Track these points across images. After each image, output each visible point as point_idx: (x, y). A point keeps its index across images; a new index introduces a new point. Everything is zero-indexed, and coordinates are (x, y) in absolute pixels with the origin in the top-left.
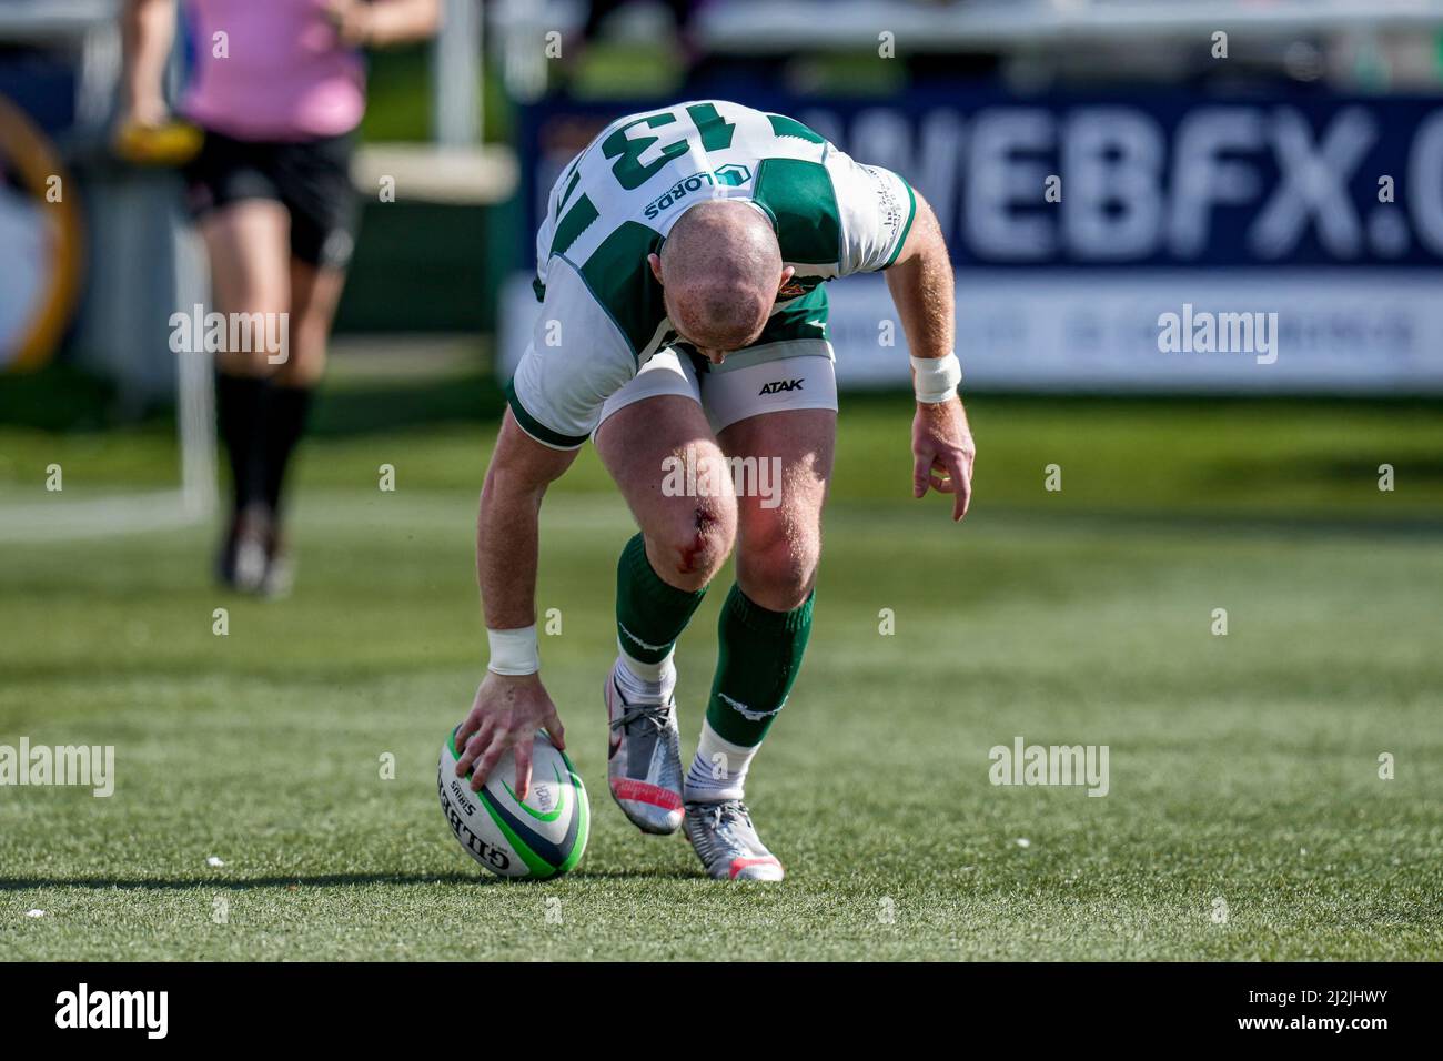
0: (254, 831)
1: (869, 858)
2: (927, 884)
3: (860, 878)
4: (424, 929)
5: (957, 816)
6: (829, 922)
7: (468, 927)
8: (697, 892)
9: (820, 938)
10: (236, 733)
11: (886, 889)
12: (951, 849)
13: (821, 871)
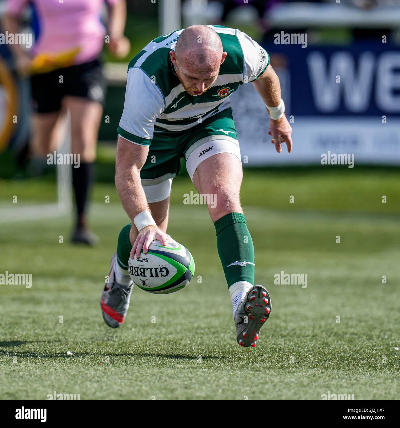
0: (85, 340)
1: (334, 354)
2: (358, 365)
3: (330, 362)
4: (154, 381)
5: (370, 338)
6: (317, 380)
7: (171, 380)
8: (264, 368)
9: (314, 386)
10: (78, 301)
11: (341, 367)
12: (367, 351)
13: (315, 359)
